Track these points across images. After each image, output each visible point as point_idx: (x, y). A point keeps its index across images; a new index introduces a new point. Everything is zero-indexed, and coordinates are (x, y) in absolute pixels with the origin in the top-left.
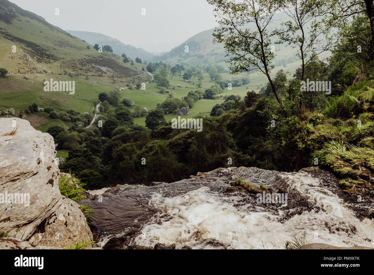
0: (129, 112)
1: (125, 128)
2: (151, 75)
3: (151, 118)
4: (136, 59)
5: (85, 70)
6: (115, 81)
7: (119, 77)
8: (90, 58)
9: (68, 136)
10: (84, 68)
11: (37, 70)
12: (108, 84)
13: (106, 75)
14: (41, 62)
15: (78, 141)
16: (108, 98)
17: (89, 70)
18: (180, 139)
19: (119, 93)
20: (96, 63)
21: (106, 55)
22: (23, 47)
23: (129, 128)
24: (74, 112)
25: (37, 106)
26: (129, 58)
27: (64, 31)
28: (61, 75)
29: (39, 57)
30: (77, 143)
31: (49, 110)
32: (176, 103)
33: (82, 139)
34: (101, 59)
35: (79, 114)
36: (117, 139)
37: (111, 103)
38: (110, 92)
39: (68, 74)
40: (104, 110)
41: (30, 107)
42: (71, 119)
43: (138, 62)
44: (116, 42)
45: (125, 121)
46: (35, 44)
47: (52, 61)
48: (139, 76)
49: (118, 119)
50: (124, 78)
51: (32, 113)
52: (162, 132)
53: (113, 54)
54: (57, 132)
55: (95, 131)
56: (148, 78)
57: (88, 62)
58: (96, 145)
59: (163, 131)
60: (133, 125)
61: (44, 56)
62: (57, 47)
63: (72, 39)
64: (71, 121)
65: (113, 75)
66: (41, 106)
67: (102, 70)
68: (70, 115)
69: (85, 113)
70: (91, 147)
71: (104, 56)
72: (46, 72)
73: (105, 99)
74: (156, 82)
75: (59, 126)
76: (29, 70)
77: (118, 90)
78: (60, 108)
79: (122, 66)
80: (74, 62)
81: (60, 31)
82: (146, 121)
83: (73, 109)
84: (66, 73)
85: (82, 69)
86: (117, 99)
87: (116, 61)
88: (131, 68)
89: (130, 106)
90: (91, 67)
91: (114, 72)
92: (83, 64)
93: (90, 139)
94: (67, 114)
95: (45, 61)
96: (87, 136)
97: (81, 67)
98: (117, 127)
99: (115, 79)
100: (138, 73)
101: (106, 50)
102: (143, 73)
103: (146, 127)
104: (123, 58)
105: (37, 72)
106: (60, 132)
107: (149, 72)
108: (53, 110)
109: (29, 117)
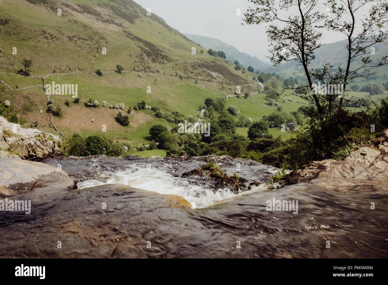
0: (233, 120)
1: (226, 136)
2: (262, 86)
3: (255, 129)
4: (248, 68)
5: (196, 74)
6: (224, 87)
7: (228, 84)
8: (202, 62)
9: (169, 137)
10: (195, 71)
11: (150, 70)
12: (217, 90)
13: (215, 81)
14: (155, 62)
15: (178, 143)
16: (214, 104)
17: (199, 74)
18: (275, 153)
19: (225, 100)
20: (208, 67)
21: (218, 60)
22: (142, 46)
23: (229, 137)
24: (178, 114)
25: (145, 104)
26: (242, 66)
27: (181, 34)
28: (172, 76)
29: (154, 57)
30: (177, 144)
31: (156, 109)
32: (283, 117)
33: (182, 142)
34: (213, 64)
35: (183, 116)
36: (214, 146)
37: (216, 110)
38: (217, 98)
39: (179, 76)
40: (208, 115)
41: (139, 103)
42: (176, 120)
43: (250, 71)
44: (231, 48)
45: (227, 128)
46: (152, 44)
47: (165, 62)
48: (249, 85)
49: (220, 126)
50: (233, 86)
51: (140, 109)
52: (261, 145)
53: (225, 61)
54: (160, 131)
55: (196, 135)
56: (258, 88)
57: (199, 66)
58: (195, 149)
59: (262, 143)
60: (234, 134)
61: (159, 56)
62: (172, 49)
63: (188, 42)
64: (175, 122)
65: (223, 82)
66: (149, 104)
67: (212, 76)
68: (174, 116)
69: (189, 116)
70: (189, 150)
71: (216, 62)
72: (158, 72)
73: (211, 105)
74: (265, 93)
75: (163, 125)
76: (144, 69)
77: (226, 97)
78: (166, 108)
79: (233, 74)
80: (186, 65)
81: (178, 33)
82: (248, 132)
83: (178, 111)
84: (176, 75)
85: (192, 72)
86: (222, 106)
87: (227, 68)
88: (242, 77)
89: (235, 114)
90: (201, 71)
91: (224, 78)
92: (195, 67)
93: (190, 142)
94: (172, 115)
95: (160, 61)
96: (188, 139)
97: (192, 70)
98: (217, 134)
99: (224, 85)
100: (248, 82)
101: (219, 56)
102: (253, 82)
103: (248, 137)
104: (235, 66)
105: (150, 72)
106: (162, 131)
107: (260, 81)
108: (159, 109)
109: (136, 113)
